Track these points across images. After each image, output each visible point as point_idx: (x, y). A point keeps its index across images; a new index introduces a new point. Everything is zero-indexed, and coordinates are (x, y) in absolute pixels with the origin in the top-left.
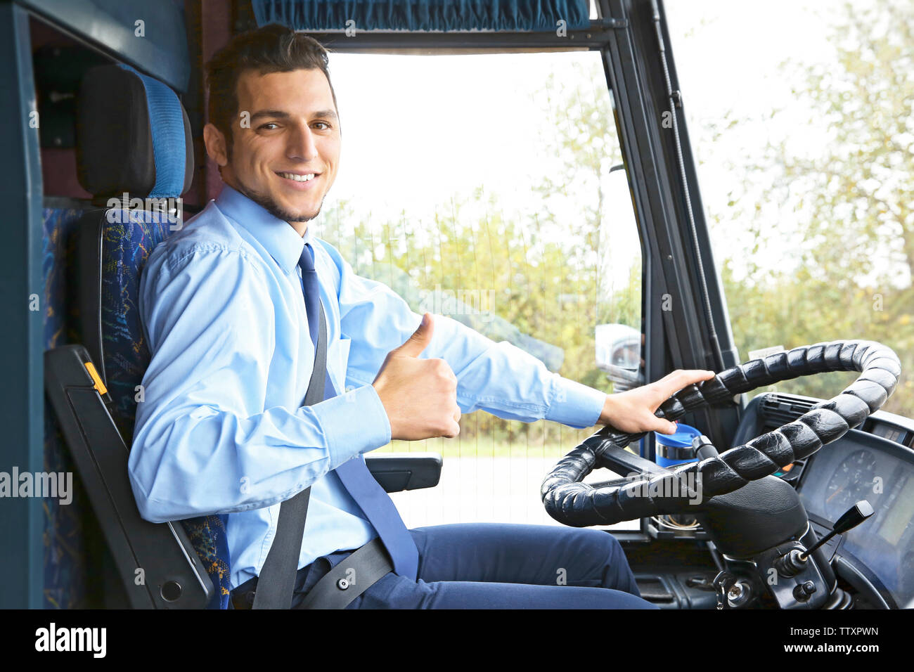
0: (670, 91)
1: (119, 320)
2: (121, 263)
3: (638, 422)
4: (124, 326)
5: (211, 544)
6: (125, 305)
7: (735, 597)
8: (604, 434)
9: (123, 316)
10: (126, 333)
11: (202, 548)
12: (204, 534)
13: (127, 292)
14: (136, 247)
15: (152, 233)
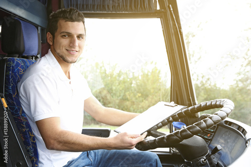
1: (9, 88)
2: (11, 72)
5: (32, 152)
6: (11, 84)
9: (11, 87)
10: (11, 92)
11: (29, 153)
12: (30, 149)
14: (16, 68)
15: (25, 65)
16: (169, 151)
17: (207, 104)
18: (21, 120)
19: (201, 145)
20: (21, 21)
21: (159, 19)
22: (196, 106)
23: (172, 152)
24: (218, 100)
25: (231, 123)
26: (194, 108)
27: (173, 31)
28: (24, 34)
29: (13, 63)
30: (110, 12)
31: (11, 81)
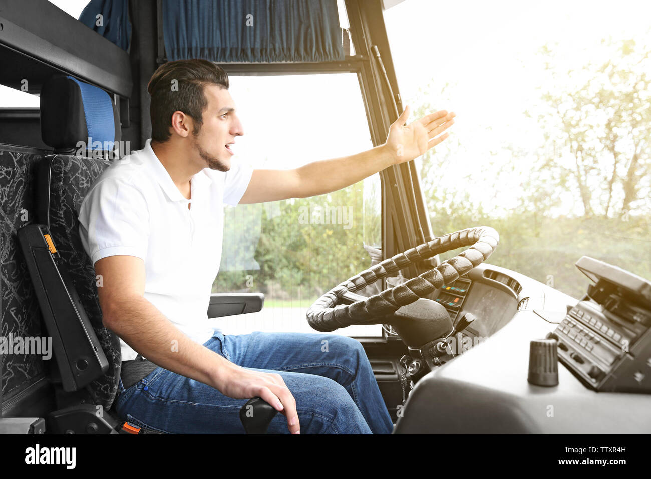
0: (392, 95)
1: (59, 215)
2: (62, 184)
4: (61, 218)
5: (107, 339)
6: (63, 207)
7: (412, 370)
9: (62, 213)
10: (63, 222)
11: (103, 342)
12: (103, 334)
13: (64, 200)
14: (72, 175)
15: (89, 169)
16: (381, 335)
17: (452, 239)
18: (85, 278)
19: (438, 317)
20: (79, 83)
21: (355, 74)
22: (430, 243)
23: (386, 336)
24: (470, 229)
25: (496, 275)
26: (427, 247)
27: (382, 97)
28: (85, 107)
29: (66, 165)
30: (257, 63)
31: (63, 201)
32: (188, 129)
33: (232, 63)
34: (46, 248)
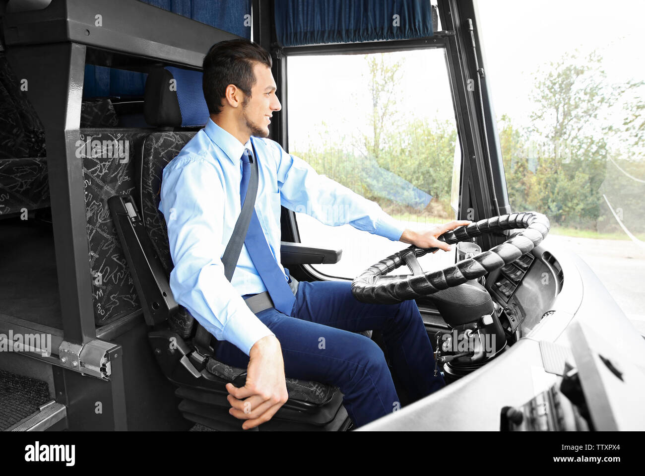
0: (478, 69)
1: (148, 184)
2: (152, 158)
3: (428, 243)
4: (150, 186)
6: (152, 177)
8: (411, 249)
9: (150, 182)
10: (151, 190)
14: (163, 150)
21: (443, 50)
29: (157, 142)
30: (351, 42)
31: (152, 172)
32: (238, 101)
33: (330, 44)
34: (125, 214)
